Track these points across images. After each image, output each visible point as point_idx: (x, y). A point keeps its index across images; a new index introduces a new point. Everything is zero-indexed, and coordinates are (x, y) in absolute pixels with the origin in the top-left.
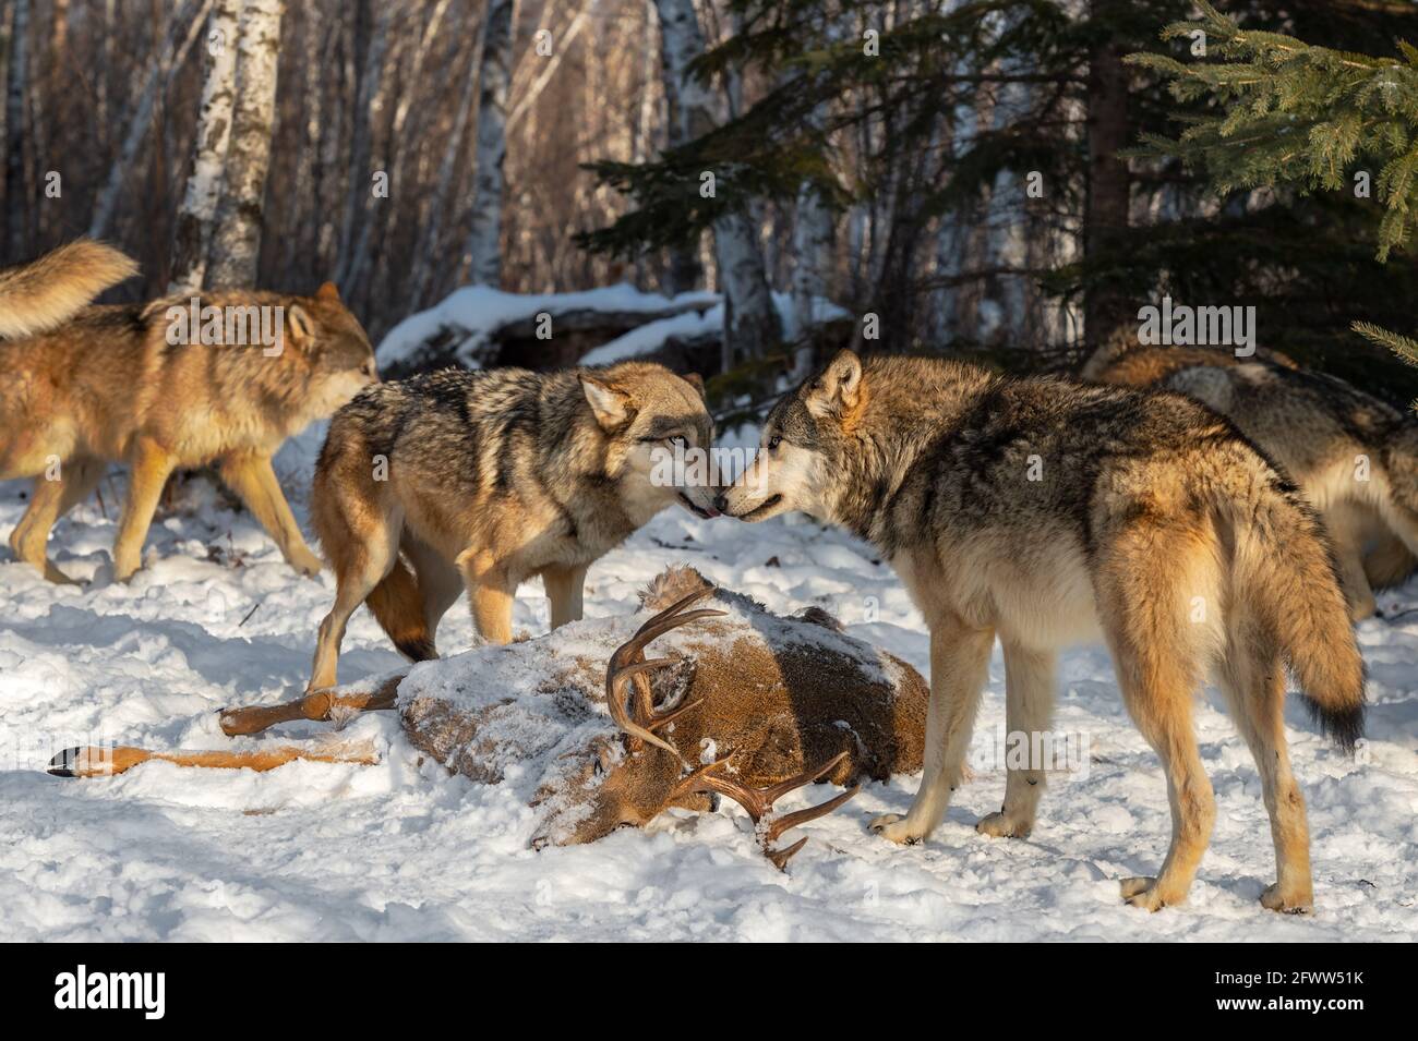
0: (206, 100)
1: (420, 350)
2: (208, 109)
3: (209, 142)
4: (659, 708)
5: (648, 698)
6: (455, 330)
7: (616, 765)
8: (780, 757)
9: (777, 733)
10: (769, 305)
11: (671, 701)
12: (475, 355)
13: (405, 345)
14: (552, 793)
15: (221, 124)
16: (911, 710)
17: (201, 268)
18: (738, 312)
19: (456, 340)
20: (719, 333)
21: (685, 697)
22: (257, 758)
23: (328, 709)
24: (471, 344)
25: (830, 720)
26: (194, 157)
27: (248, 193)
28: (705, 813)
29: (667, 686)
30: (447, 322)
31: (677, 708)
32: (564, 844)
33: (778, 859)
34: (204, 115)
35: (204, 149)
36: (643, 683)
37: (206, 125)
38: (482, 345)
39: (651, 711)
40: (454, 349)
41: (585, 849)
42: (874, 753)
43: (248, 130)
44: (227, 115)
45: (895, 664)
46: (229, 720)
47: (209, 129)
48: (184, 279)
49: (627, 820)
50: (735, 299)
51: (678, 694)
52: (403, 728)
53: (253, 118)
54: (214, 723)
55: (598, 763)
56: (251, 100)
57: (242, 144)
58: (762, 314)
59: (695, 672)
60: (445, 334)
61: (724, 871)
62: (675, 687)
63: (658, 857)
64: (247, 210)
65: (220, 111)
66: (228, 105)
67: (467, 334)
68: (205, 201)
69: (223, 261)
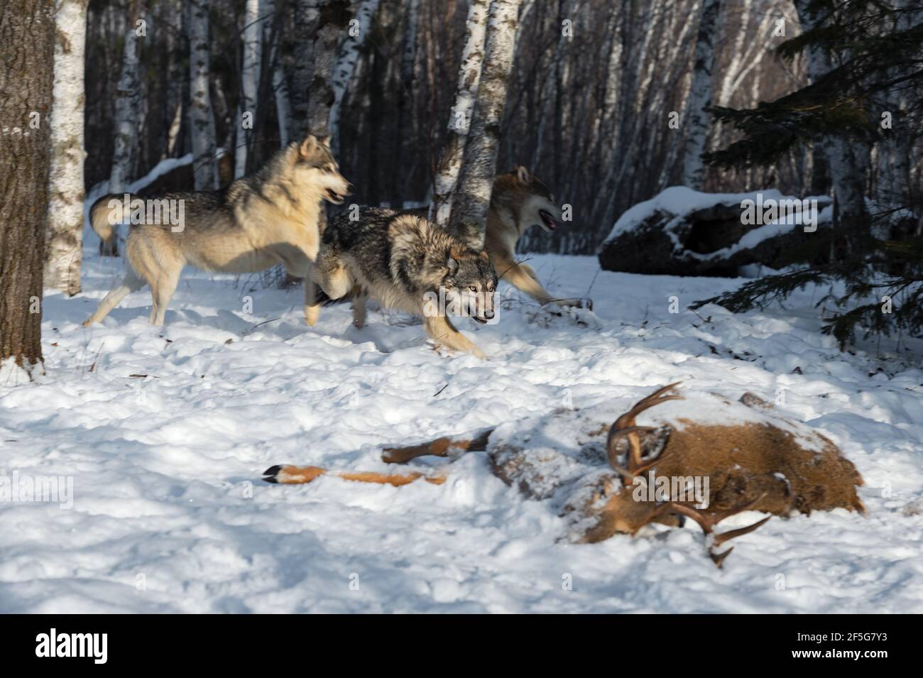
0: (464, 58)
1: (641, 226)
2: (466, 63)
3: (465, 85)
4: (645, 458)
5: (637, 452)
6: (664, 214)
7: (614, 494)
8: (735, 495)
9: (733, 479)
10: (862, 205)
11: (653, 454)
12: (675, 230)
13: (633, 221)
14: (573, 509)
15: (474, 73)
16: (828, 469)
17: (458, 165)
18: (843, 209)
19: (664, 221)
20: (830, 223)
21: (662, 452)
22: (394, 478)
23: (445, 449)
24: (673, 223)
25: (771, 474)
26: (456, 94)
27: (492, 117)
28: (676, 528)
29: (651, 444)
30: (659, 209)
31: (657, 458)
32: (576, 543)
33: (717, 559)
34: (463, 67)
35: (462, 89)
36: (635, 441)
37: (464, 74)
38: (680, 223)
39: (639, 460)
40: (663, 225)
41: (590, 547)
42: (800, 496)
43: (494, 78)
44: (478, 68)
45: (820, 439)
46: (387, 454)
47: (465, 76)
48: (447, 172)
49: (620, 529)
50: (840, 202)
51: (658, 450)
52: (490, 463)
53: (497, 70)
54: (378, 455)
55: (603, 493)
56: (497, 59)
57: (489, 87)
58: (857, 212)
59: (669, 436)
60: (657, 217)
61: (678, 567)
62: (656, 445)
63: (639, 555)
64: (492, 130)
65: (472, 65)
66: (479, 61)
67: (672, 216)
68: (464, 122)
69: (474, 161)
